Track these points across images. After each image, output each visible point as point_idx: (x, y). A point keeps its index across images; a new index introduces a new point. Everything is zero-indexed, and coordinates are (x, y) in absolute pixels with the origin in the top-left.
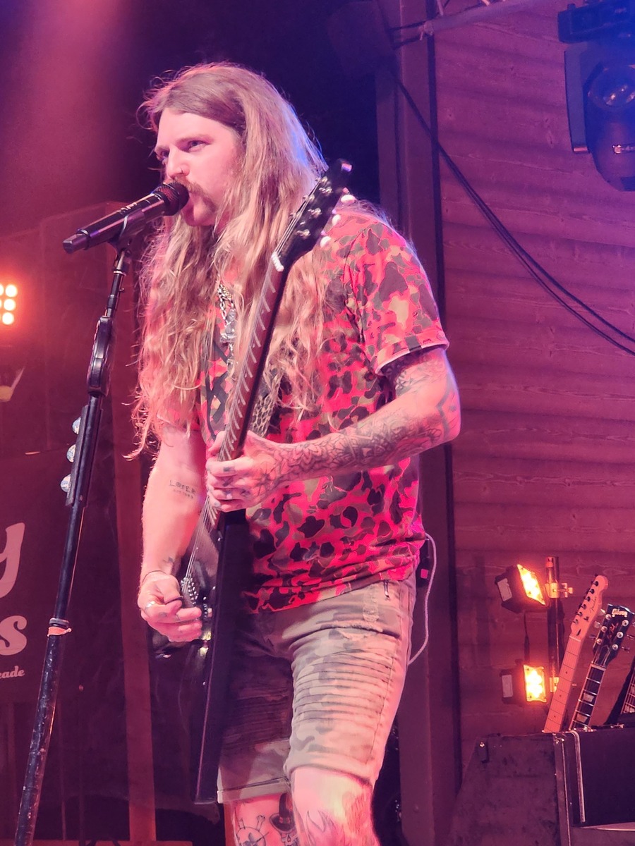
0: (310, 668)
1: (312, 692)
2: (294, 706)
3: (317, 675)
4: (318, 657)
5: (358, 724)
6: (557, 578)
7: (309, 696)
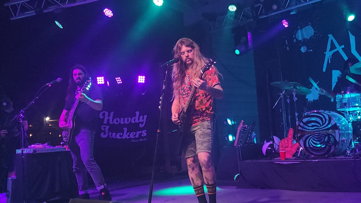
0: (198, 136)
1: (199, 140)
2: (196, 143)
3: (199, 137)
4: (198, 134)
5: (207, 144)
6: (234, 121)
7: (198, 141)
